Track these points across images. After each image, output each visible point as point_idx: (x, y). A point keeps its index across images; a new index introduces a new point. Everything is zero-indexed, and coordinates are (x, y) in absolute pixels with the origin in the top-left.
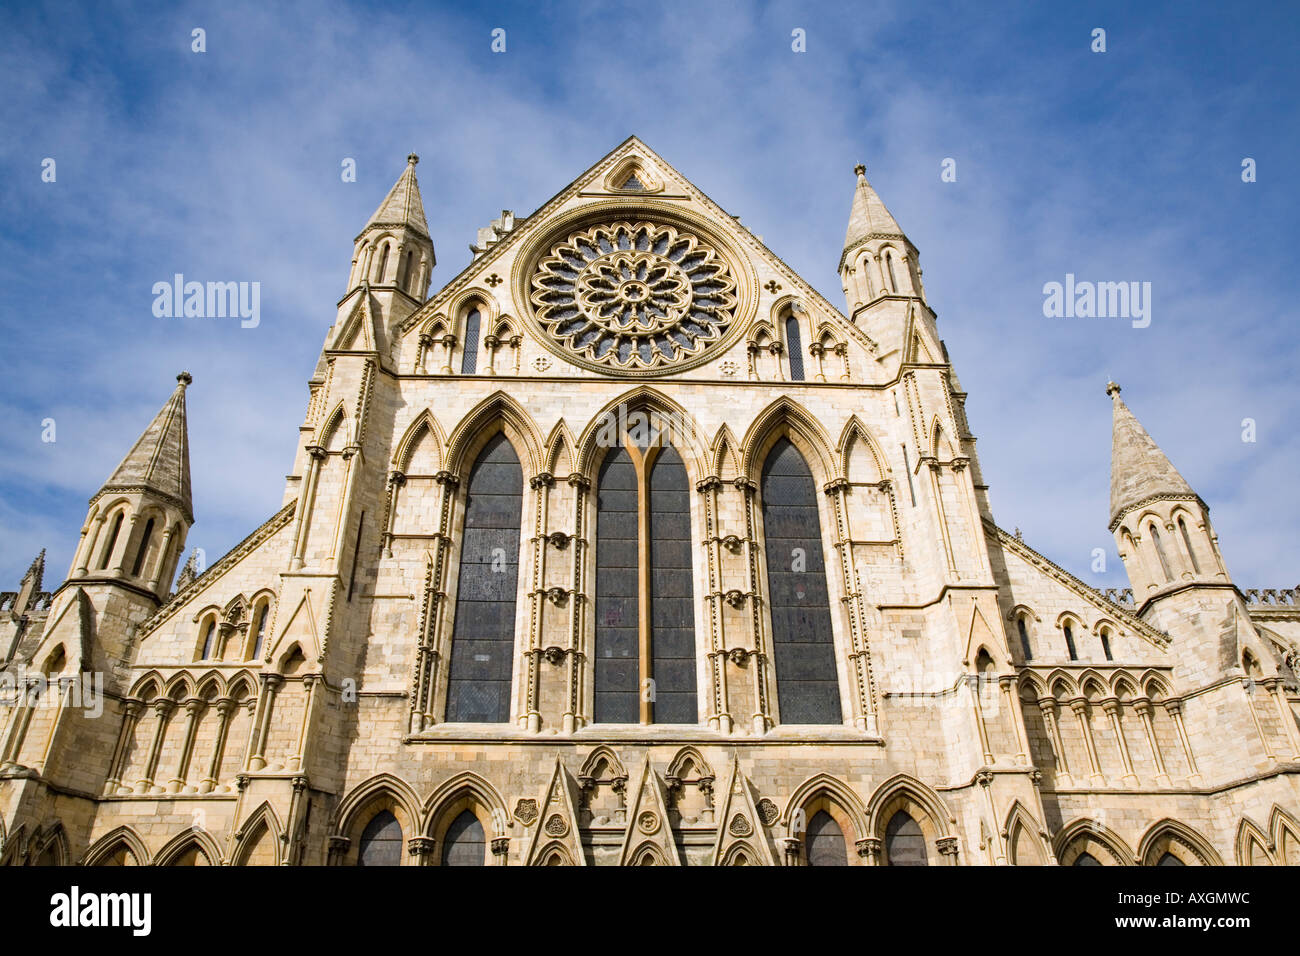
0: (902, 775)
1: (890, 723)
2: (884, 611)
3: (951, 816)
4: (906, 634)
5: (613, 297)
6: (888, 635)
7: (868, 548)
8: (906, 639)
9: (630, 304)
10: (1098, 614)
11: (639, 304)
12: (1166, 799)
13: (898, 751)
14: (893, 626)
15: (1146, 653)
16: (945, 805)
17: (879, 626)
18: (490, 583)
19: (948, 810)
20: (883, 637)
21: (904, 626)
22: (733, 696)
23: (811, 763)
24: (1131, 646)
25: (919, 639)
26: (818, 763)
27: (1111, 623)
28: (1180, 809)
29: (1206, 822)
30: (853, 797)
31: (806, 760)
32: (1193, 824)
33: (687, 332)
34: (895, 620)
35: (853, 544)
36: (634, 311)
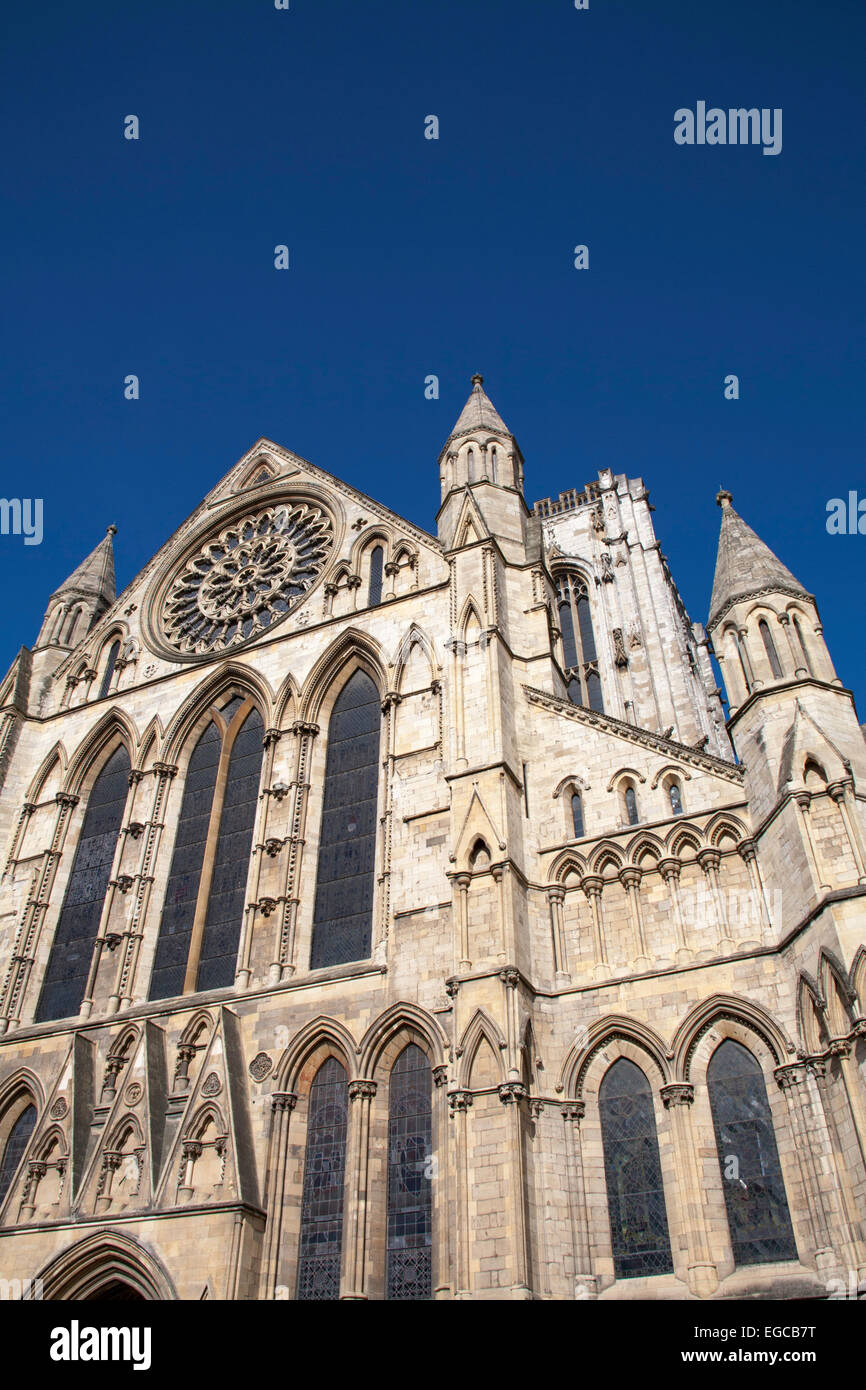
0: (401, 1003)
1: (397, 946)
2: (411, 823)
3: (446, 1039)
4: (430, 843)
5: (229, 588)
6: (412, 848)
7: (411, 759)
8: (430, 848)
9: (241, 588)
10: (661, 761)
11: (248, 585)
12: (719, 971)
13: (403, 976)
14: (418, 838)
15: (717, 794)
16: (442, 1029)
17: (403, 841)
18: (91, 886)
19: (444, 1034)
20: (405, 851)
21: (428, 835)
22: (258, 949)
23: (312, 1007)
24: (700, 789)
25: (443, 845)
26: (320, 1005)
27: (676, 768)
28: (737, 979)
29: (770, 988)
30: (347, 1037)
31: (308, 1004)
32: (751, 995)
33: (285, 596)
34: (420, 830)
35: (395, 758)
36: (245, 593)
